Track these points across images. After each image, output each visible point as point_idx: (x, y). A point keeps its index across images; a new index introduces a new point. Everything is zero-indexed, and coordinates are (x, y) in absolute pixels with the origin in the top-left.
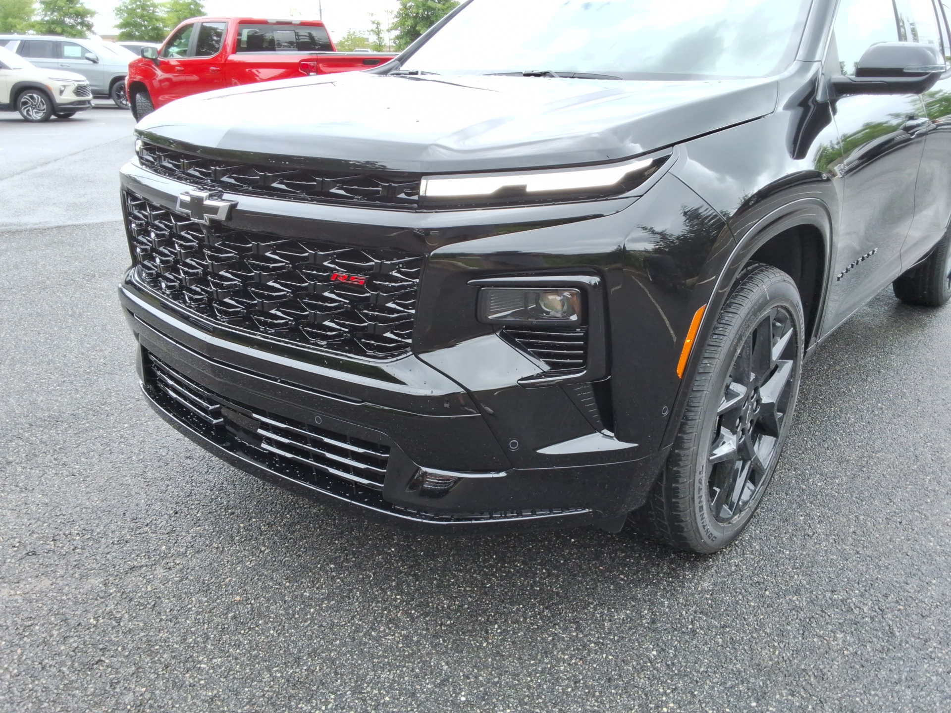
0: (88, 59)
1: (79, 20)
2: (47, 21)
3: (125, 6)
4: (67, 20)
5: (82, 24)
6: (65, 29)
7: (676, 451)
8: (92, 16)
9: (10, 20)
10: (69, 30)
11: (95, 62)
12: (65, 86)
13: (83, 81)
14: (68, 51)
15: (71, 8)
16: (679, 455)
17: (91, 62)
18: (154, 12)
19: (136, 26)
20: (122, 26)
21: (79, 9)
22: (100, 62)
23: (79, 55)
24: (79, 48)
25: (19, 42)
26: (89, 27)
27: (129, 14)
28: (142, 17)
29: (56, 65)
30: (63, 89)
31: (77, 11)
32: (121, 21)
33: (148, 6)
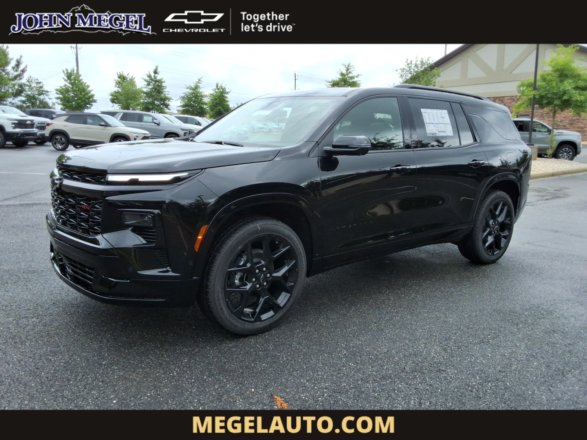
0: (155, 123)
1: (162, 102)
2: (146, 102)
3: (187, 96)
4: (156, 102)
5: (164, 104)
6: (154, 107)
7: (207, 283)
8: (169, 101)
9: (129, 101)
10: (156, 107)
11: (158, 125)
12: (137, 136)
13: (147, 134)
14: (145, 118)
15: (158, 96)
16: (208, 284)
17: (156, 125)
18: (201, 99)
19: (191, 106)
20: (184, 106)
21: (162, 97)
22: (161, 125)
23: (151, 121)
24: (152, 117)
25: (122, 113)
26: (167, 106)
27: (188, 100)
28: (194, 102)
29: (139, 126)
30: (136, 137)
31: (161, 98)
32: (184, 103)
33: (198, 96)
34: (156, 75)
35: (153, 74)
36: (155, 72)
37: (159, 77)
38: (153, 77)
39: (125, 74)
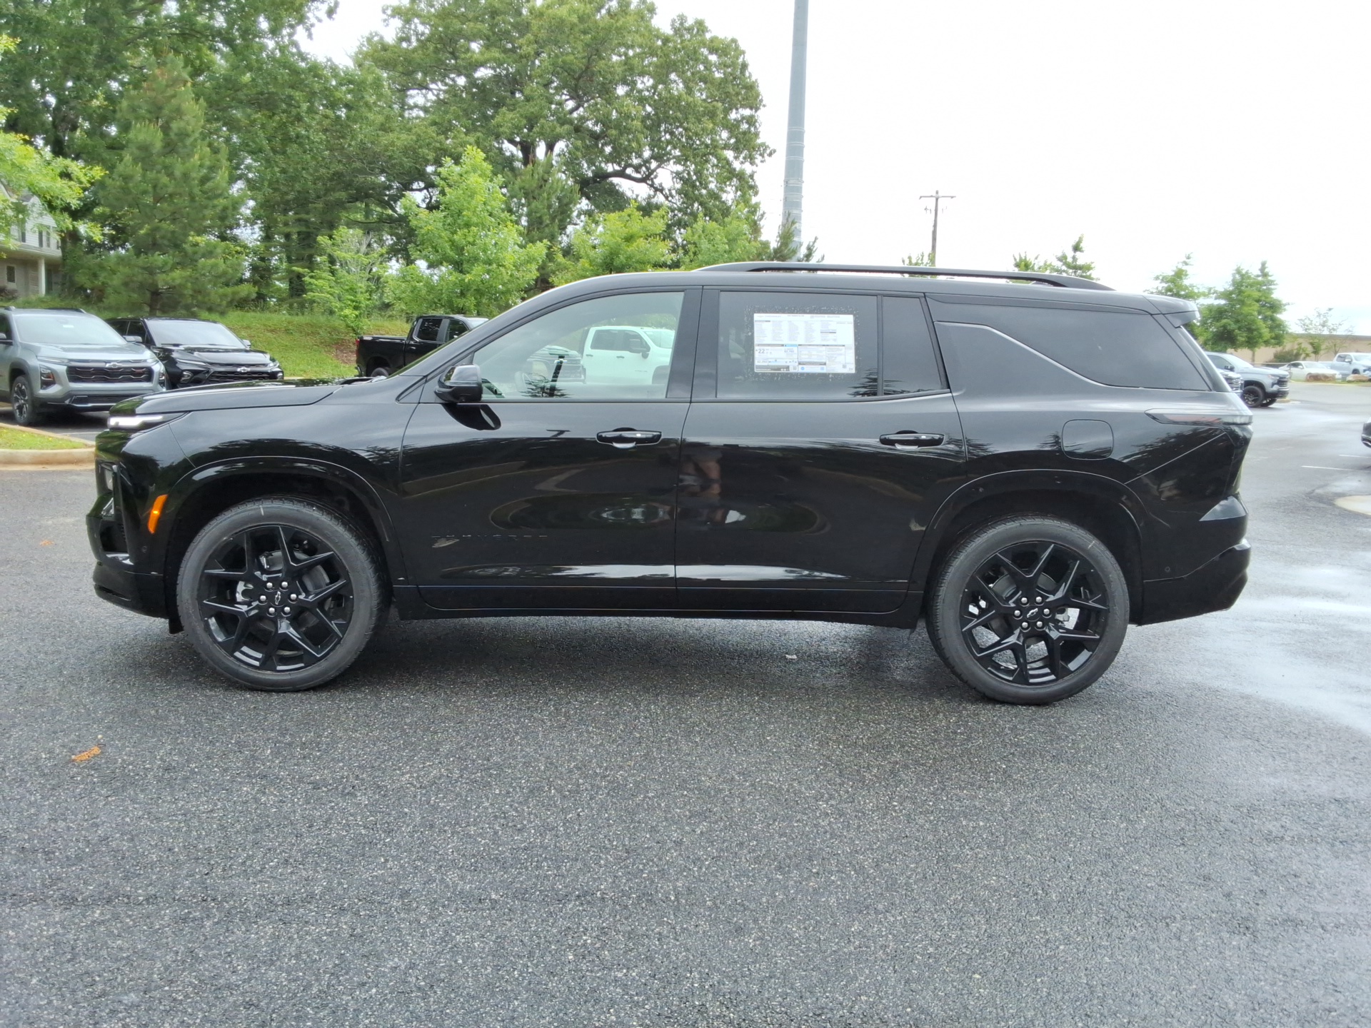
34: (1078, 254)
35: (1070, 254)
36: (1077, 248)
37: (1082, 259)
38: (1070, 260)
39: (1030, 258)
